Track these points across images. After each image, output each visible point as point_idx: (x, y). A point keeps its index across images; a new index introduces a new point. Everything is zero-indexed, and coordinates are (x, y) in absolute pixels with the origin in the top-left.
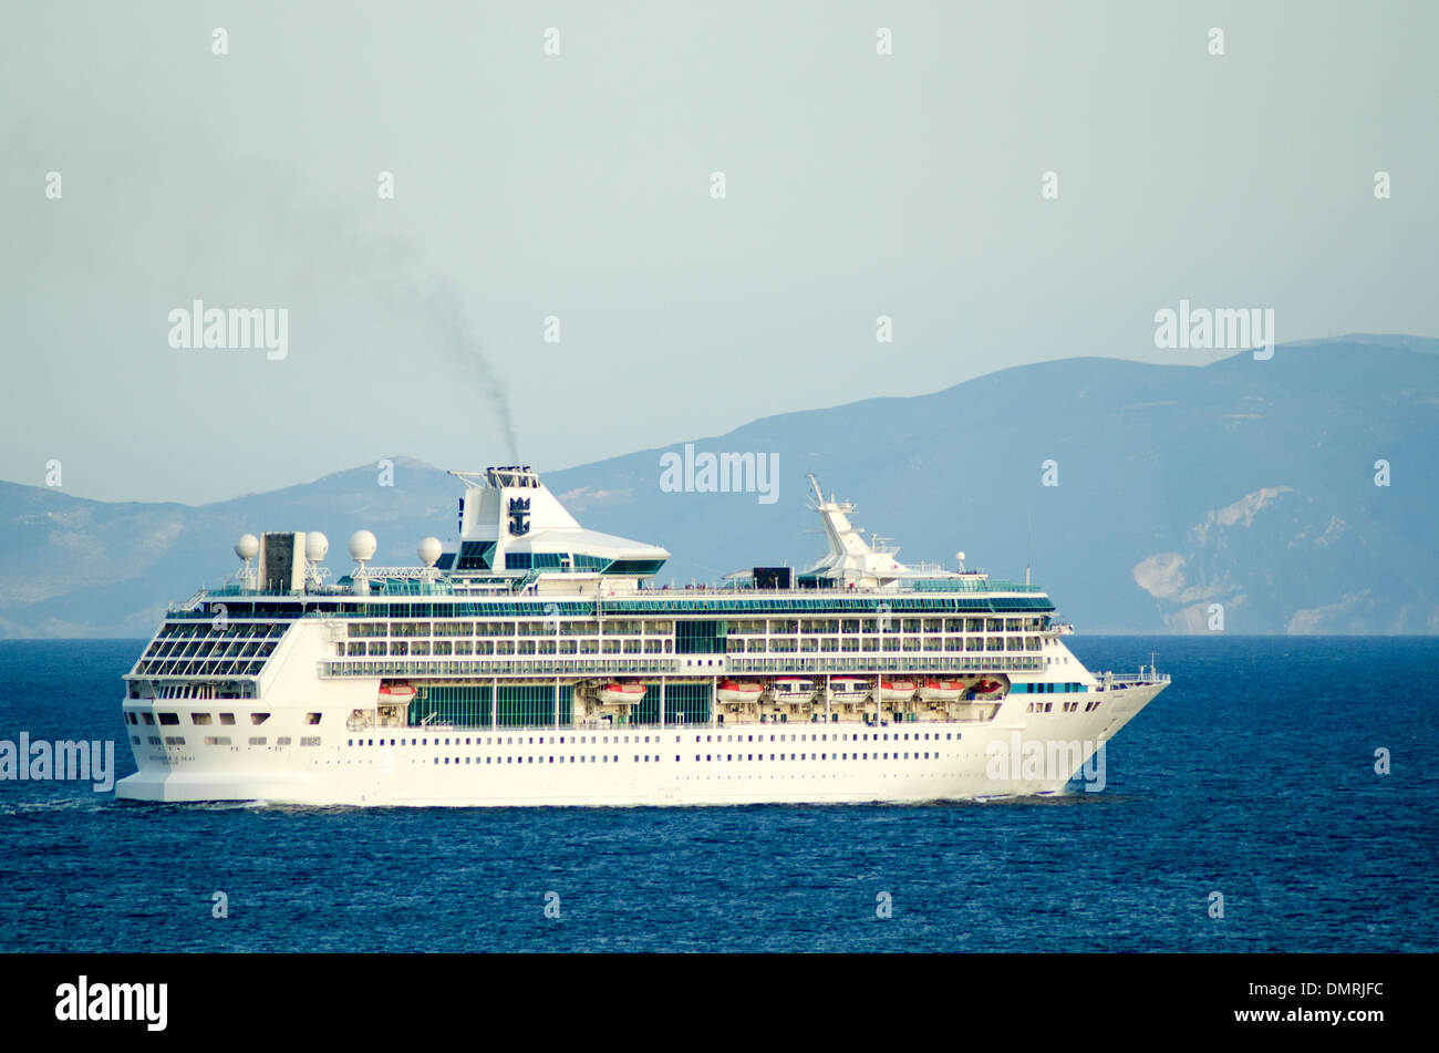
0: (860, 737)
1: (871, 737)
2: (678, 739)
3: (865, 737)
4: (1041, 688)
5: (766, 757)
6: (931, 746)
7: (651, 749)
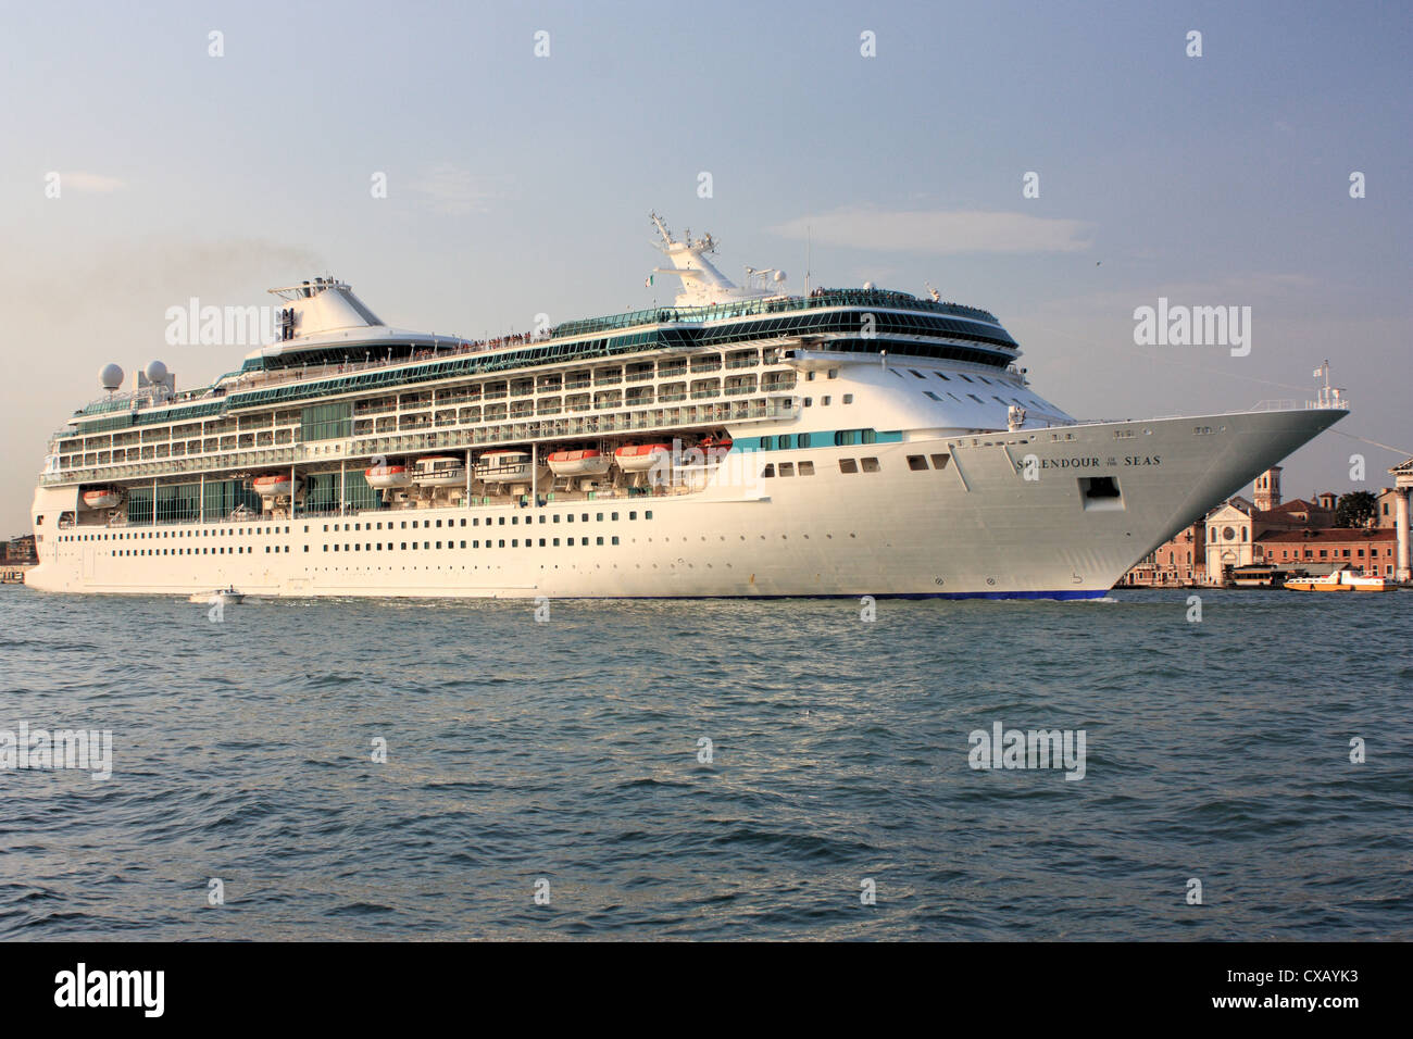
0: (509, 521)
1: (522, 520)
2: (306, 529)
3: (515, 521)
4: (784, 442)
5: (397, 546)
6: (607, 529)
7: (281, 540)
